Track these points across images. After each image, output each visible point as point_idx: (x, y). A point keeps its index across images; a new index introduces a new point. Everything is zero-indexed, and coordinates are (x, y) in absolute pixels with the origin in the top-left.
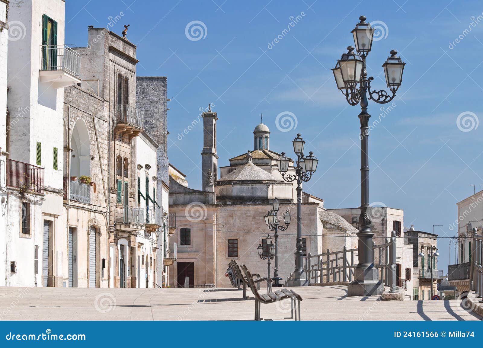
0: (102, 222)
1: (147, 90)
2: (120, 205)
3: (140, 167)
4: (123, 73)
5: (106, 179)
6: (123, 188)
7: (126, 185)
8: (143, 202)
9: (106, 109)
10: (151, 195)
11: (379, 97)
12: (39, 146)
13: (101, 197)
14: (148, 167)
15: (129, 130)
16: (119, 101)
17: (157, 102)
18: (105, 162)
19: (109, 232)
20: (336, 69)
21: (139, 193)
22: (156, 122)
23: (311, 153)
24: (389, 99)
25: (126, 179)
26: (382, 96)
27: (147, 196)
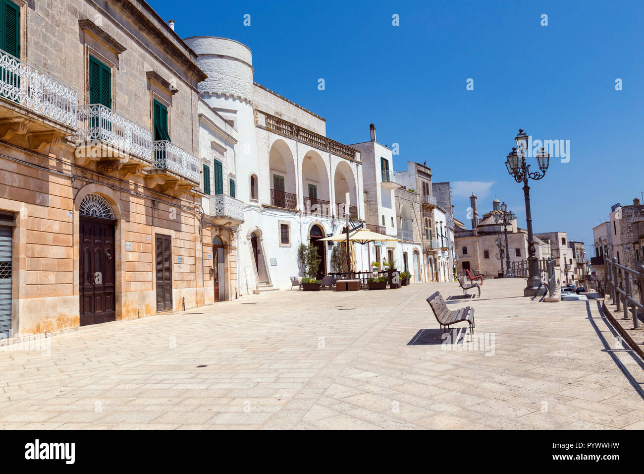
0: (420, 249)
1: (441, 188)
2: (428, 240)
3: (437, 222)
4: (425, 181)
5: (420, 229)
6: (429, 232)
7: (431, 231)
8: (440, 238)
9: (418, 198)
10: (444, 234)
11: (535, 176)
12: (383, 217)
13: (419, 237)
14: (441, 222)
15: (429, 207)
16: (424, 194)
17: (446, 193)
18: (419, 221)
19: (424, 253)
20: (507, 162)
21: (437, 234)
22: (446, 202)
23: (510, 211)
24: (541, 177)
25: (430, 228)
26: (537, 175)
27: (442, 235)
